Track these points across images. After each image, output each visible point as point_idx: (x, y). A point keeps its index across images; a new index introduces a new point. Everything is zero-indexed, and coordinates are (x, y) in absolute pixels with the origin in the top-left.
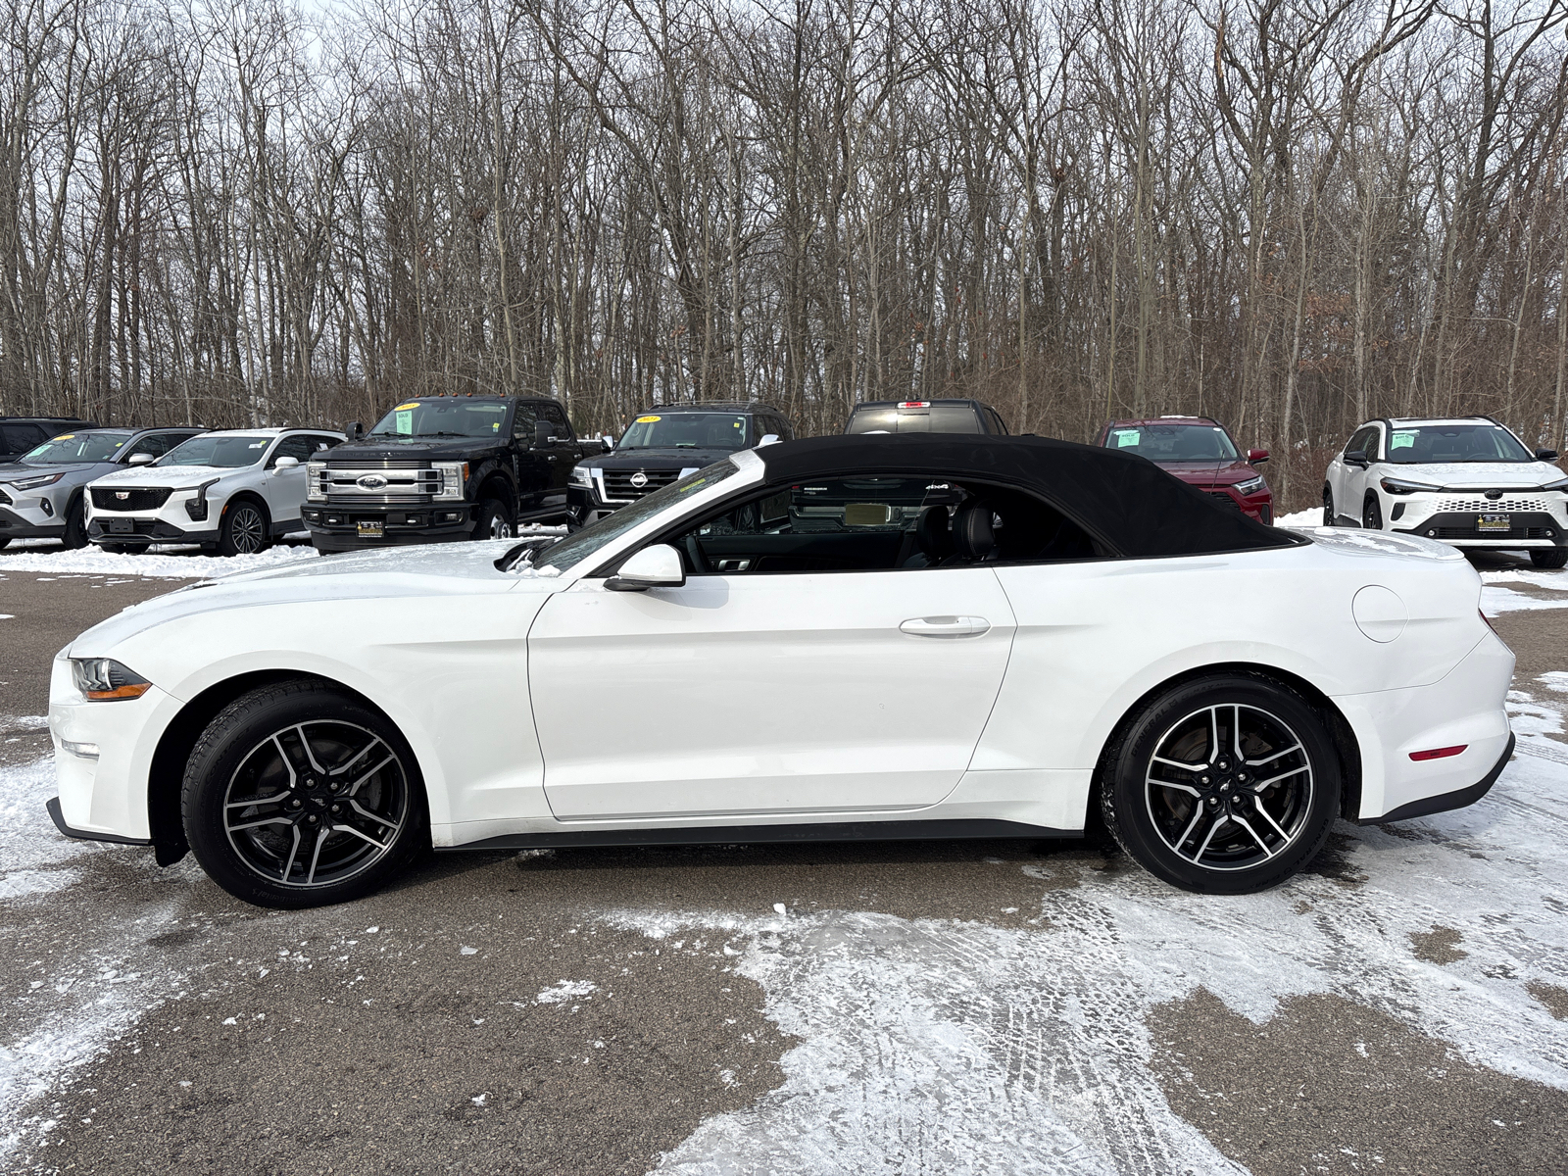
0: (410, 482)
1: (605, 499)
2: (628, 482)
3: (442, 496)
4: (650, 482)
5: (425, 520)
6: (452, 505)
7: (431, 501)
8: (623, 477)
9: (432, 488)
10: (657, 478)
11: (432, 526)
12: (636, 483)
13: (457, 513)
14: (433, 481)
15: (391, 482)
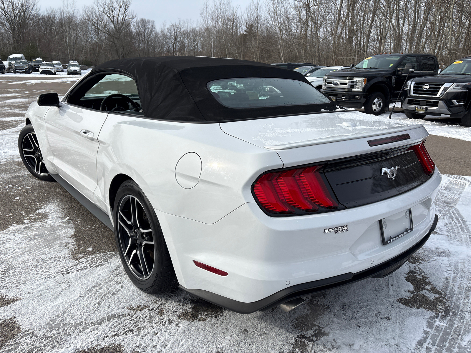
0: (346, 84)
1: (412, 94)
2: (422, 87)
3: (355, 90)
4: (430, 88)
5: (348, 97)
6: (358, 93)
7: (352, 92)
8: (420, 86)
9: (352, 87)
10: (433, 86)
11: (350, 100)
12: (424, 88)
13: (359, 96)
14: (353, 84)
15: (341, 84)
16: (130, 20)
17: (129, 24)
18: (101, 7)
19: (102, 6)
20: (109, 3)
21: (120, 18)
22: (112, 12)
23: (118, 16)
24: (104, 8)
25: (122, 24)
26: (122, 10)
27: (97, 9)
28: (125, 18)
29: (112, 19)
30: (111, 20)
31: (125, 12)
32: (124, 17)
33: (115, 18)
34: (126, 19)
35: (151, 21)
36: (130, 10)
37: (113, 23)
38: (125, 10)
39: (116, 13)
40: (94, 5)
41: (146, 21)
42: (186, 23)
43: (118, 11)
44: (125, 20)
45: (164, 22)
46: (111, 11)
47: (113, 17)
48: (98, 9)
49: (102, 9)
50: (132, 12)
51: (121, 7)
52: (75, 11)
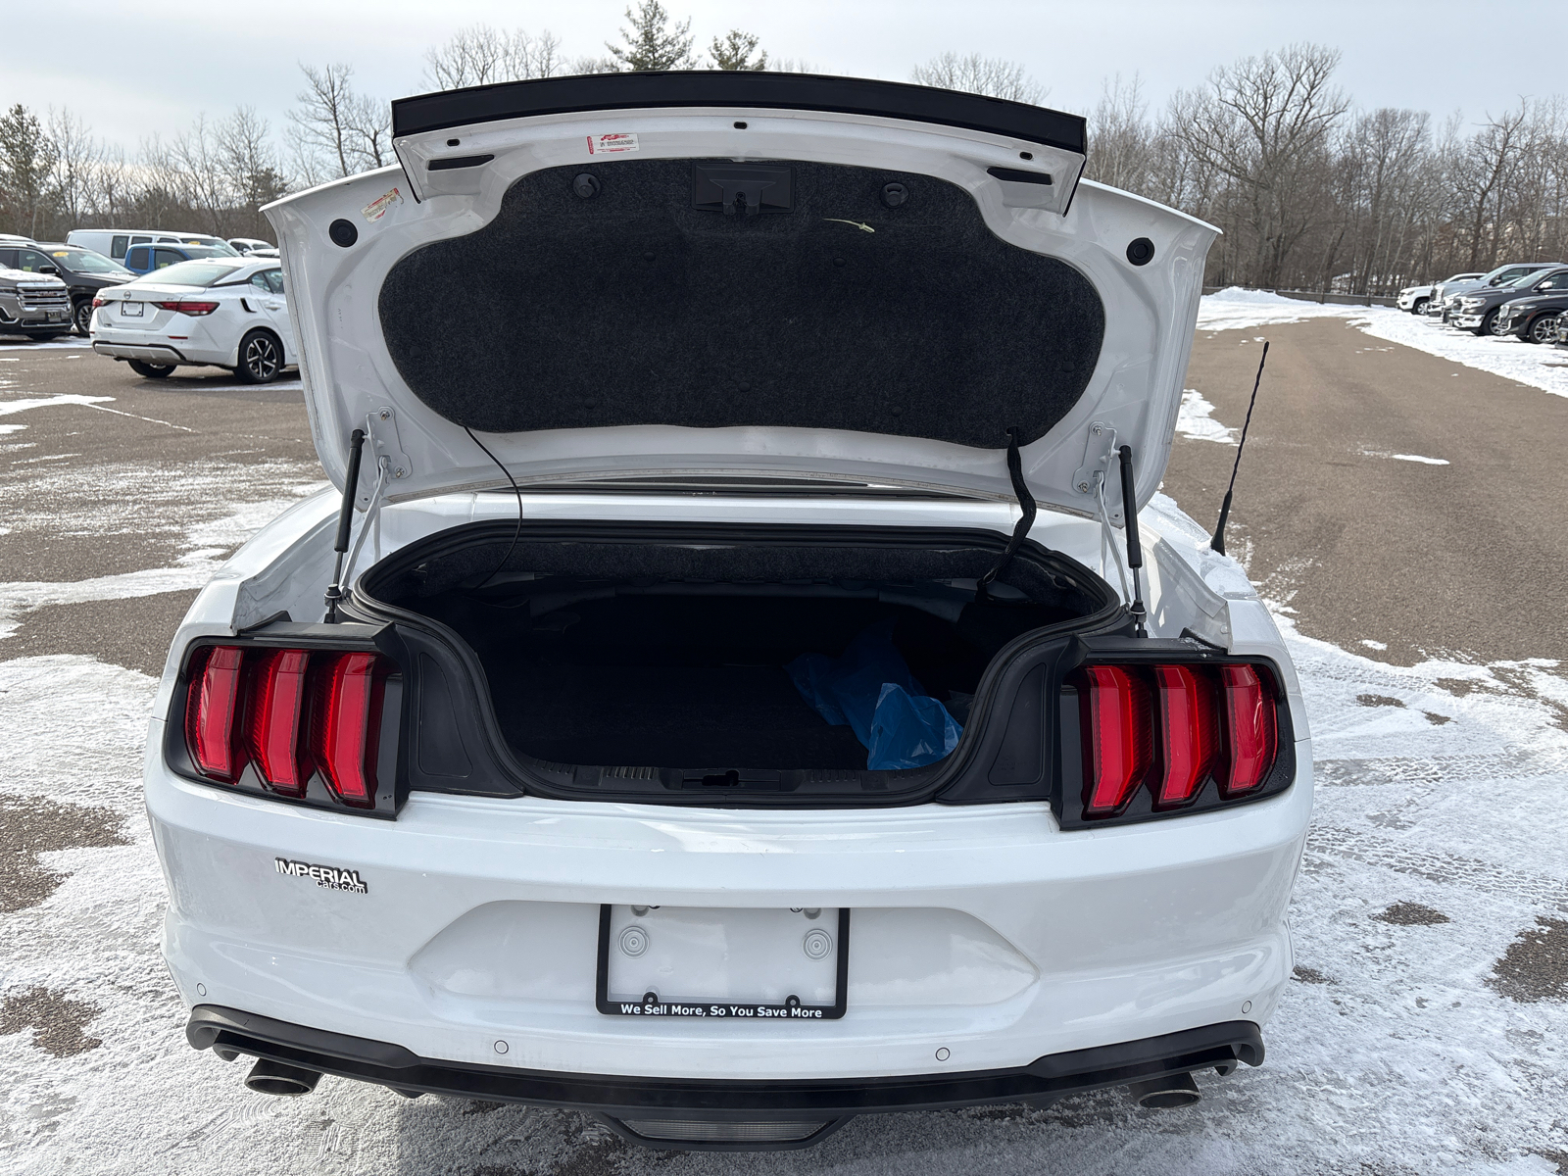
16: (1325, 119)
17: (1319, 134)
18: (1232, 85)
19: (1236, 84)
20: (1261, 71)
21: (1289, 118)
22: (1266, 98)
23: (1284, 110)
24: (1240, 92)
25: (1293, 136)
26: (1302, 90)
27: (1216, 97)
28: (1307, 114)
29: (1260, 124)
30: (1256, 128)
31: (1309, 94)
32: (1303, 113)
33: (1272, 120)
34: (1310, 117)
35: (1417, 115)
36: (1329, 87)
37: (1262, 139)
38: (1312, 88)
39: (1276, 103)
40: (1208, 83)
41: (1394, 119)
42: (1551, 111)
43: (1284, 94)
44: (1303, 124)
45: (1453, 117)
46: (1261, 99)
47: (1265, 115)
48: (1220, 95)
49: (1230, 95)
50: (1337, 92)
51: (1299, 78)
52: (1136, 110)
